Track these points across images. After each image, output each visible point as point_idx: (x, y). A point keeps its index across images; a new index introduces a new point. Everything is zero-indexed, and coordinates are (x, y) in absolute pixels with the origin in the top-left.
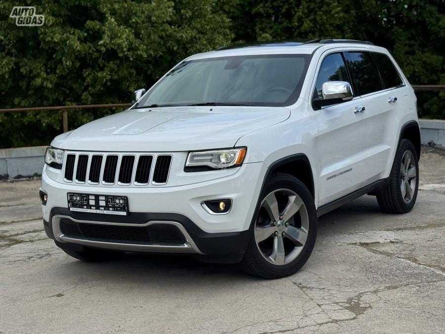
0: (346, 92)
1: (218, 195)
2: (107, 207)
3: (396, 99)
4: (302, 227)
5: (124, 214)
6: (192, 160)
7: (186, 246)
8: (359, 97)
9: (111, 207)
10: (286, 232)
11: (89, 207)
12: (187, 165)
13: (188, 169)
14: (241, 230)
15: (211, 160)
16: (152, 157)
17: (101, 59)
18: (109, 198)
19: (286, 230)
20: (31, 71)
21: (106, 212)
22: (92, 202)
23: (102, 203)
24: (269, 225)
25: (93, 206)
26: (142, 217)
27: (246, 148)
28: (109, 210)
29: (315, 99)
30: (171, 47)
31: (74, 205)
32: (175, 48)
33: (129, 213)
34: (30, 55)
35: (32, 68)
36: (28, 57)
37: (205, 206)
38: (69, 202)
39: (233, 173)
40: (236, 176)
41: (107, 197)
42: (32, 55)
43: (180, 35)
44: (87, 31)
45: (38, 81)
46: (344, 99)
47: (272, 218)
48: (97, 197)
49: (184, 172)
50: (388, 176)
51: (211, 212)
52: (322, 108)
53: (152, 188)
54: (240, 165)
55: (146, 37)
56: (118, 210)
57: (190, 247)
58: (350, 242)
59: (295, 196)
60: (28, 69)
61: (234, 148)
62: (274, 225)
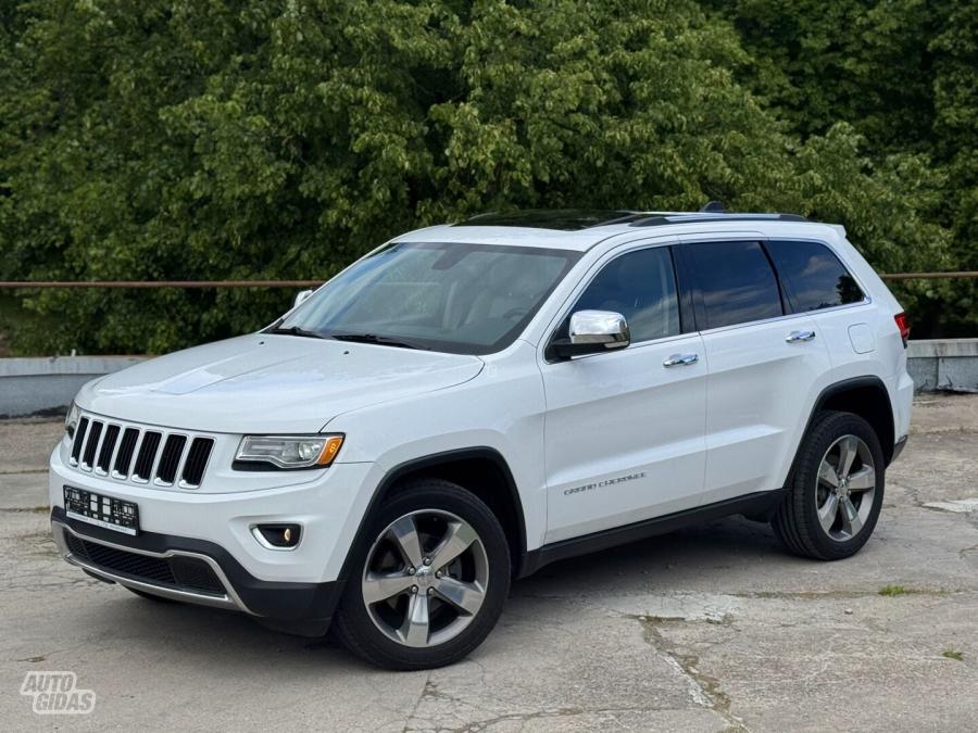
0: (619, 332)
1: (284, 515)
2: (112, 519)
3: (814, 335)
4: (476, 582)
5: (132, 532)
6: (248, 449)
7: (226, 599)
8: (697, 333)
9: (116, 518)
10: (436, 587)
11: (91, 514)
12: (238, 458)
13: (239, 465)
14: (319, 581)
15: (281, 452)
16: (185, 438)
17: (454, 180)
18: (117, 504)
19: (437, 584)
20: (318, 192)
21: (110, 526)
22: (94, 507)
23: (107, 510)
24: (400, 574)
25: (106, 516)
26: (159, 541)
27: (343, 435)
28: (114, 523)
29: (556, 343)
30: (592, 161)
31: (73, 508)
32: (599, 163)
33: (141, 533)
34: (323, 160)
35: (320, 187)
36: (319, 164)
37: (257, 532)
38: (66, 501)
39: (312, 479)
40: (319, 483)
41: (113, 500)
42: (328, 161)
43: (612, 134)
44: (430, 124)
45: (332, 215)
46: (608, 346)
47: (406, 561)
48: (100, 497)
49: (231, 470)
50: (781, 486)
51: (268, 545)
52: (573, 358)
53: (179, 492)
54: (329, 465)
55: (535, 139)
56: (126, 526)
57: (231, 601)
58: (629, 612)
59: (460, 525)
60: (313, 188)
61: (320, 434)
62: (409, 575)
